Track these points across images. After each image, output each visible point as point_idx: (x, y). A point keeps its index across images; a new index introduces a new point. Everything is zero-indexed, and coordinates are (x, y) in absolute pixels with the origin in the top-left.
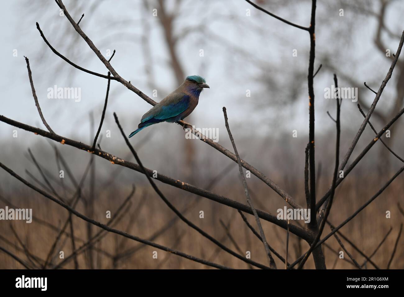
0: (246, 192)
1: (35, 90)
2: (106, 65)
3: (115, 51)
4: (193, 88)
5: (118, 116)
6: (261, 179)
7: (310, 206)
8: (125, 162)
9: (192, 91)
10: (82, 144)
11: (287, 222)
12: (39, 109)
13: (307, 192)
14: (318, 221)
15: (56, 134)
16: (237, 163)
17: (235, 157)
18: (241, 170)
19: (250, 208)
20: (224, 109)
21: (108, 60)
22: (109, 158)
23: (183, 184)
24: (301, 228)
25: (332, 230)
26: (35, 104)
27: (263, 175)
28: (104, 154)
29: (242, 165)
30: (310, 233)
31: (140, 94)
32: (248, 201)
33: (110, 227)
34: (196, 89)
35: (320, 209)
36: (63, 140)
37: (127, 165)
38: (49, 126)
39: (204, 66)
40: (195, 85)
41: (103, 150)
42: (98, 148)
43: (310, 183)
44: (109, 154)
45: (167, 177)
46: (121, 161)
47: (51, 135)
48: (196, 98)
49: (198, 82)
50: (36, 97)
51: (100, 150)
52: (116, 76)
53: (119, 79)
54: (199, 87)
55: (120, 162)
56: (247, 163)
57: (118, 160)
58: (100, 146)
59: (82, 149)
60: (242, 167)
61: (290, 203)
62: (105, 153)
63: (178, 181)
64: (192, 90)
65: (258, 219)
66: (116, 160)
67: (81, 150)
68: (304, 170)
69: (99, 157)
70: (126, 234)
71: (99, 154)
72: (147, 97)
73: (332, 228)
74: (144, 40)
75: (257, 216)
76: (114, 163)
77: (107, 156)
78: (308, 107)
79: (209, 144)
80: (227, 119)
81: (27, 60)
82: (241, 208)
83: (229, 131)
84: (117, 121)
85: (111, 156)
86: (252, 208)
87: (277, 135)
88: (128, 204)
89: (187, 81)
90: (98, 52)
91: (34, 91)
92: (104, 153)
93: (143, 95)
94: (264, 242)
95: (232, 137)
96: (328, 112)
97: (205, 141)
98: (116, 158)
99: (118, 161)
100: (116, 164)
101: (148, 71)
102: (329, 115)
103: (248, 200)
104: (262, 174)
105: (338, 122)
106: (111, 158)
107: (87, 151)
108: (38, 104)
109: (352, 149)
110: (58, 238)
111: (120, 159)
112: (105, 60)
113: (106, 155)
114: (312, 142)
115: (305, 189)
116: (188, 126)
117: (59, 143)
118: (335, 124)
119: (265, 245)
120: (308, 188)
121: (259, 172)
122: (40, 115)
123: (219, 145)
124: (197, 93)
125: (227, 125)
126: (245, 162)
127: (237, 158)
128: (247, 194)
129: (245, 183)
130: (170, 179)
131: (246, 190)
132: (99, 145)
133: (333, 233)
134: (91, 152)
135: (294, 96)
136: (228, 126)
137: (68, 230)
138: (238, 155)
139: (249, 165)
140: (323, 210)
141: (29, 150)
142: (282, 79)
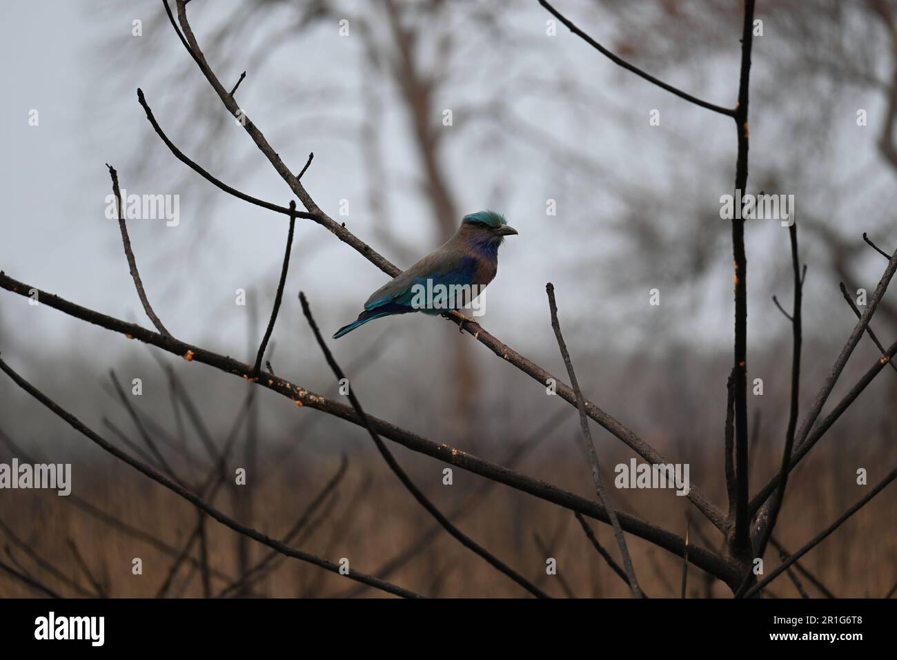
0: (594, 473)
1: (130, 239)
2: (291, 187)
3: (311, 156)
4: (481, 239)
5: (308, 299)
6: (629, 444)
7: (735, 506)
8: (326, 401)
9: (478, 248)
10: (232, 360)
11: (685, 541)
12: (138, 282)
13: (729, 474)
14: (752, 541)
15: (173, 338)
16: (578, 408)
17: (573, 394)
18: (584, 424)
19: (604, 509)
20: (550, 288)
21: (296, 174)
22: (290, 393)
23: (454, 452)
24: (715, 554)
25: (783, 561)
26: (129, 270)
27: (633, 435)
28: (279, 384)
29: (587, 412)
30: (735, 567)
31: (365, 251)
32: (598, 494)
33: (291, 545)
34: (487, 240)
35: (757, 512)
36: (190, 352)
37: (331, 408)
38: (158, 320)
39: (498, 193)
40: (485, 231)
41: (276, 374)
42: (267, 371)
43: (737, 456)
44: (290, 385)
45: (419, 438)
46: (317, 401)
47: (163, 340)
48: (490, 263)
49: (491, 225)
50: (133, 255)
51: (271, 374)
52: (314, 212)
53: (319, 218)
54: (495, 235)
55: (315, 401)
56: (600, 410)
57: (312, 397)
58: (271, 365)
59: (230, 372)
60: (588, 417)
61: (692, 499)
62: (281, 383)
63: (443, 447)
64: (480, 243)
65: (621, 533)
66: (305, 397)
67: (228, 374)
68: (724, 425)
69: (268, 389)
70: (327, 562)
71: (268, 383)
72: (382, 258)
73: (783, 557)
74: (368, 136)
75: (618, 526)
76: (301, 404)
77: (288, 389)
78: (733, 287)
79: (516, 366)
80: (556, 309)
81: (113, 173)
82: (582, 509)
83: (559, 337)
84: (307, 312)
85: (296, 388)
86: (608, 509)
87: (658, 351)
88: (330, 496)
89: (466, 226)
90: (274, 158)
91: (127, 242)
92: (280, 381)
93: (372, 253)
94: (632, 585)
95: (566, 351)
96: (775, 298)
97: (506, 359)
98: (306, 393)
99: (310, 400)
100: (307, 405)
101: (376, 202)
102: (777, 303)
103: (599, 490)
104: (631, 433)
105: (797, 320)
106: (296, 392)
107: (242, 376)
108: (136, 270)
109: (833, 382)
110: (174, 570)
111: (316, 395)
112: (290, 175)
113: (285, 385)
114: (742, 364)
115: (726, 467)
116: (470, 324)
117: (180, 357)
118: (790, 324)
119: (635, 590)
120: (732, 466)
121: (624, 428)
122: (140, 296)
123: (537, 367)
124: (491, 248)
125: (555, 323)
126: (594, 406)
127: (577, 397)
128: (596, 477)
129: (593, 452)
130: (425, 441)
131: (595, 469)
132: (268, 364)
133: (786, 567)
134: (251, 379)
135: (699, 264)
136: (558, 326)
137: (195, 553)
138: (579, 391)
139: (602, 412)
140: (765, 514)
141: (113, 374)
142: (672, 226)
